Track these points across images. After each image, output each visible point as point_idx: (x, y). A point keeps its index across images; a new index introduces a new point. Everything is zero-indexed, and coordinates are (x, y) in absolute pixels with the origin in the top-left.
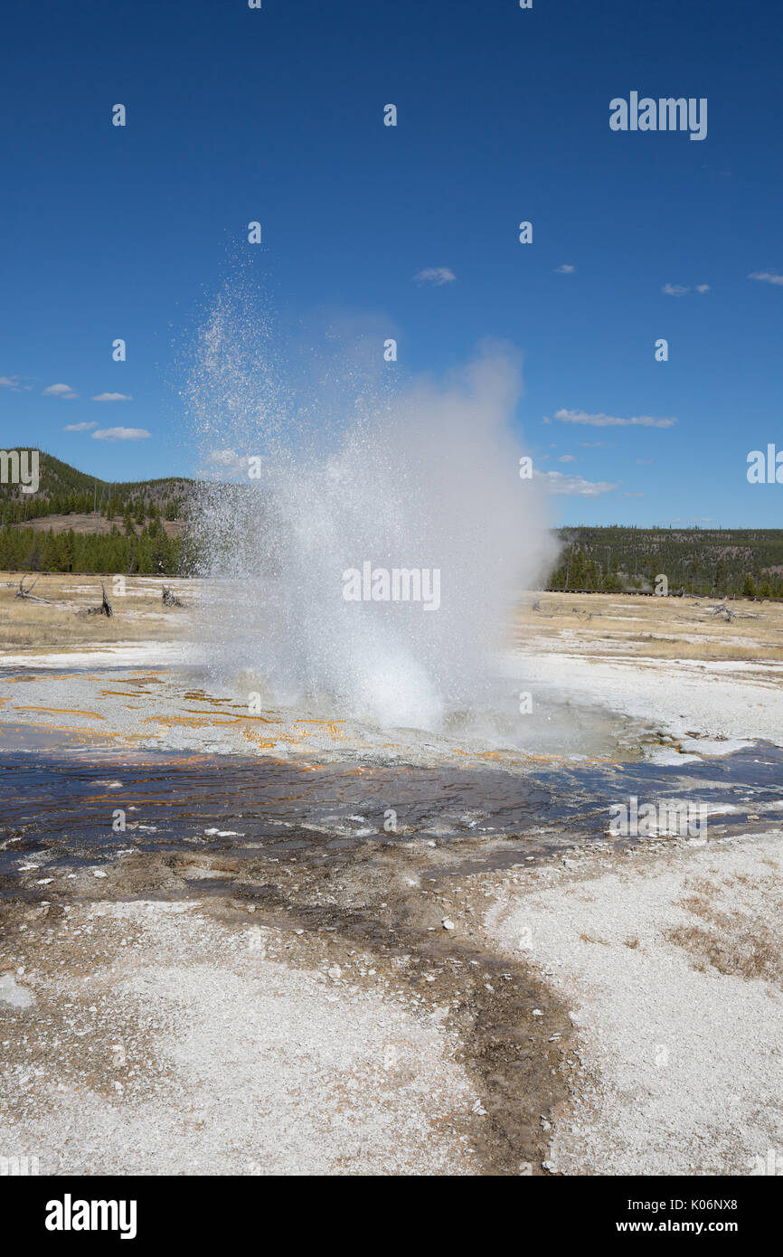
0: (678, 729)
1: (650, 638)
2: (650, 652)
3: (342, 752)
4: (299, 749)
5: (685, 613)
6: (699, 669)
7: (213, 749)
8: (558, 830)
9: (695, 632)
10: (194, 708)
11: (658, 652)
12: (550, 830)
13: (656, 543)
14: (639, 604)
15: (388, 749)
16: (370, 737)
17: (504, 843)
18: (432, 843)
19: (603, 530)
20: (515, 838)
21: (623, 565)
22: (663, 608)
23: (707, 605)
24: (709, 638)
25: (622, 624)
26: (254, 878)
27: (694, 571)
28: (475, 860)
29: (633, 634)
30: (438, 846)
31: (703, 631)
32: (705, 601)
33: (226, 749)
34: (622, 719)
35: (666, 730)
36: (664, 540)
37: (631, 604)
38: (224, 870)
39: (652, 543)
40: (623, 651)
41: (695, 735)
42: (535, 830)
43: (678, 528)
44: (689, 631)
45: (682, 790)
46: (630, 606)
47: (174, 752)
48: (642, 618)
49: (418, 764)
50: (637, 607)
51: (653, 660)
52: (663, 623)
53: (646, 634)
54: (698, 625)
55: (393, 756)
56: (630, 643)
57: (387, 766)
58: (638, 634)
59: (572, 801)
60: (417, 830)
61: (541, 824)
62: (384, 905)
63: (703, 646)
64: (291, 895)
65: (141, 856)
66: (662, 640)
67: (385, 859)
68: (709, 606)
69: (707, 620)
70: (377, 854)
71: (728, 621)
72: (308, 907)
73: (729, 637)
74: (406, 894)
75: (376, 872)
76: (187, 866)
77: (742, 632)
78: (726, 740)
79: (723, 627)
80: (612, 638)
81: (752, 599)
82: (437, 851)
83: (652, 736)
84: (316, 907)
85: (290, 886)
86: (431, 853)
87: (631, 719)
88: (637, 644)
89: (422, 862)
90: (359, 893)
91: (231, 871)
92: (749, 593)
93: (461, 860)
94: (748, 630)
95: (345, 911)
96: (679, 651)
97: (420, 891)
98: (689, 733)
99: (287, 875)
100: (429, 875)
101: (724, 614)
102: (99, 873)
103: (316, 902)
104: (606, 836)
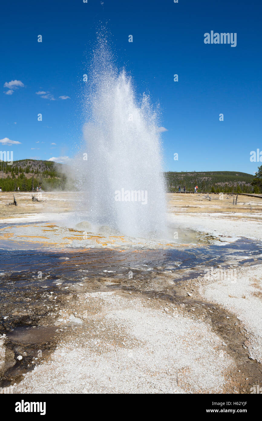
0: (216, 234)
1: (188, 207)
2: (192, 211)
3: (128, 246)
4: (114, 245)
5: (196, 198)
6: (208, 216)
7: (89, 246)
8: (204, 266)
9: (201, 204)
10: (75, 234)
11: (194, 211)
12: (202, 266)
13: (182, 176)
14: (182, 196)
15: (140, 244)
16: (133, 241)
18: (171, 271)
20: (193, 269)
22: (189, 197)
23: (202, 196)
24: (207, 206)
25: (178, 203)
26: (126, 284)
28: (186, 276)
29: (182, 205)
30: (173, 272)
31: (203, 204)
32: (201, 194)
33: (93, 247)
34: (197, 232)
35: (213, 235)
36: (185, 175)
37: (179, 196)
38: (115, 282)
39: (181, 176)
40: (182, 211)
41: (222, 236)
42: (197, 267)
43: (189, 172)
44: (199, 204)
45: (231, 253)
46: (179, 197)
47: (77, 248)
48: (184, 200)
49: (151, 249)
50: (182, 197)
51: (193, 213)
52: (190, 202)
53: (187, 205)
54: (201, 202)
55: (142, 246)
56: (183, 209)
57: (143, 249)
58: (184, 205)
59: (202, 257)
61: (199, 264)
63: (205, 208)
64: (140, 288)
65: (89, 279)
66: (192, 207)
67: (160, 277)
68: (203, 196)
69: (203, 200)
70: (157, 275)
71: (210, 200)
72: (146, 292)
73: (212, 205)
74: (172, 287)
75: (161, 281)
76: (104, 282)
77: (215, 204)
78: (231, 237)
79: (209, 202)
80: (177, 207)
81: (215, 193)
82: (173, 274)
83: (209, 237)
84: (149, 291)
85: (138, 286)
86: (172, 274)
87: (200, 232)
88: (185, 209)
89: (171, 277)
90: (159, 287)
91: (117, 282)
92: (213, 192)
93: (181, 276)
94: (216, 203)
95: (158, 292)
96: (200, 210)
97: (176, 285)
98: (219, 236)
99: (135, 283)
100: (176, 281)
101: (208, 198)
102: (81, 285)
103: (148, 290)
104: (218, 267)
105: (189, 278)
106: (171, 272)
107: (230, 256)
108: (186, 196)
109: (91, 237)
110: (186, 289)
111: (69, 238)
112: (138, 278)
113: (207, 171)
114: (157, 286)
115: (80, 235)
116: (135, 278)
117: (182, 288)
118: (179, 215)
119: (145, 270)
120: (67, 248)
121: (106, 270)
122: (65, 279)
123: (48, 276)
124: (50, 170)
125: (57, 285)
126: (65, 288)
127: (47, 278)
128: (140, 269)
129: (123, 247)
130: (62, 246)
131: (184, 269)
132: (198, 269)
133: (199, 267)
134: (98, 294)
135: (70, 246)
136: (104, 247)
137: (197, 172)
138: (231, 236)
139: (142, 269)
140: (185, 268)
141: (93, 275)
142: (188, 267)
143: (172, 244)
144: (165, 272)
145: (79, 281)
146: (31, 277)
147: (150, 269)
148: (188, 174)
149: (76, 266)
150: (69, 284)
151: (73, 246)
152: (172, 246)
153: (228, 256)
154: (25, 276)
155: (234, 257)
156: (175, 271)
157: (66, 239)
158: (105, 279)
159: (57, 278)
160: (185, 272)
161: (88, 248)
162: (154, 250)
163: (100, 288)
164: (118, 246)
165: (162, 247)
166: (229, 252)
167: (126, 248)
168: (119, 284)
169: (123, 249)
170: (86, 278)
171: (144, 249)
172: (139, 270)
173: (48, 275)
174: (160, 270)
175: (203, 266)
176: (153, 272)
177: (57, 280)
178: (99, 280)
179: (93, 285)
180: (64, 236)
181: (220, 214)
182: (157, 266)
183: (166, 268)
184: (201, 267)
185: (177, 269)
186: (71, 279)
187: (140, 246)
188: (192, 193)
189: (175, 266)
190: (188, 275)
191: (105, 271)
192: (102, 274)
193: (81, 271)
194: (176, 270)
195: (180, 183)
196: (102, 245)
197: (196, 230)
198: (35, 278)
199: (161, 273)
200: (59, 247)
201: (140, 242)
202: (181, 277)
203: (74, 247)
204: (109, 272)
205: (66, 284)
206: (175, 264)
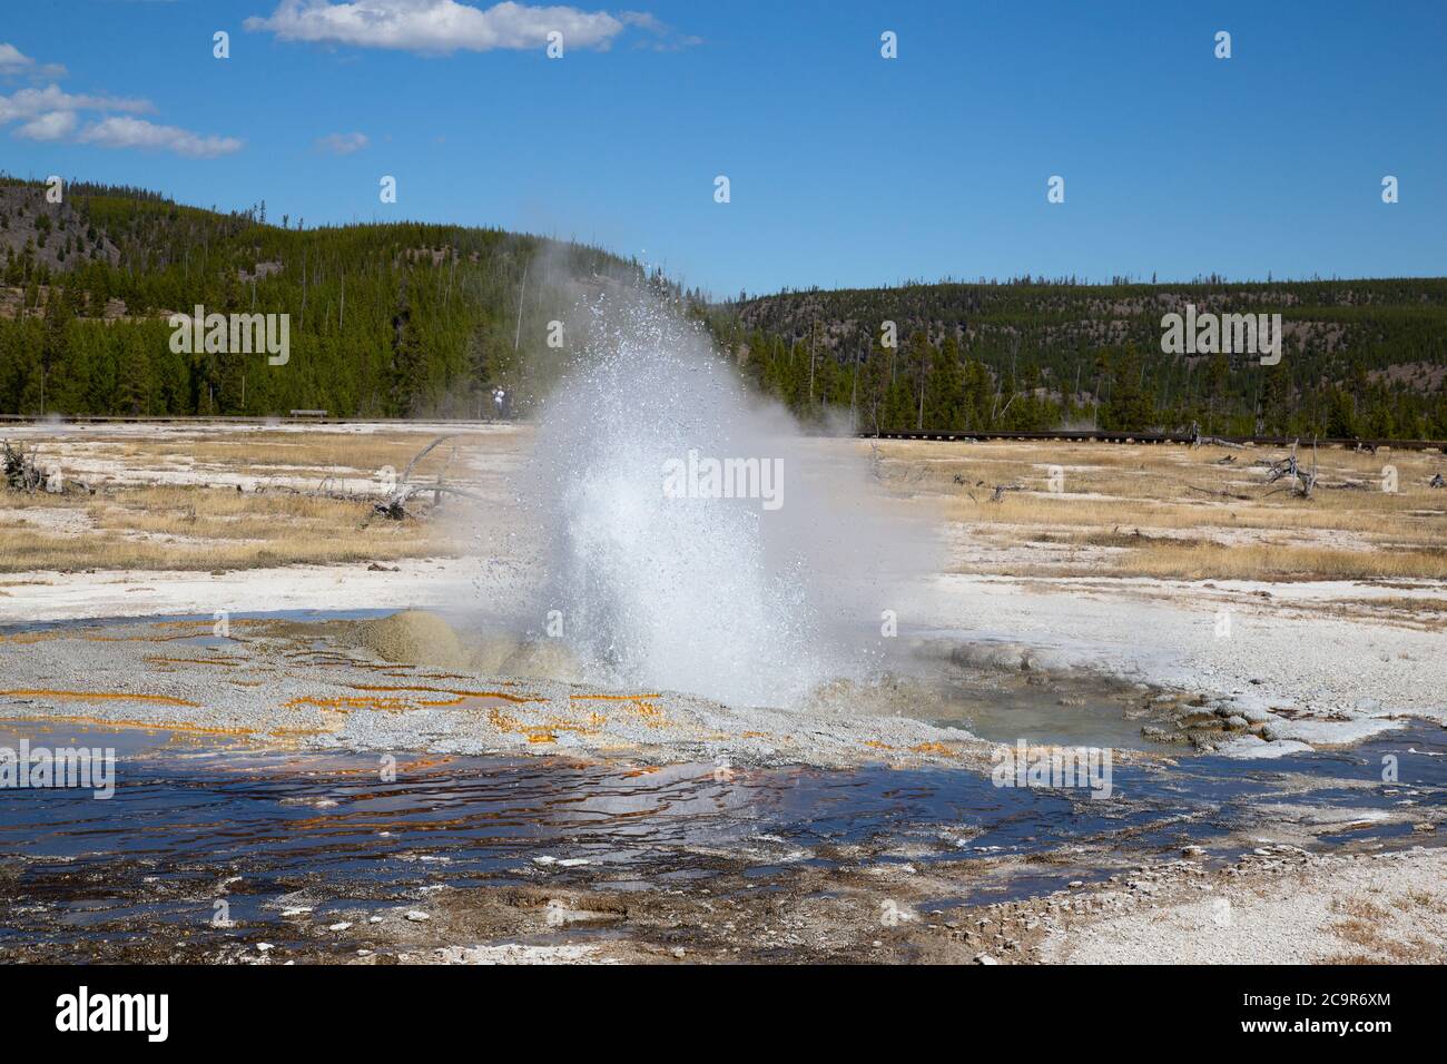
0: (1255, 704)
1: (1136, 539)
2: (1145, 567)
3: (681, 746)
4: (599, 741)
5: (1204, 481)
6: (1258, 599)
7: (446, 746)
8: (1106, 849)
9: (1233, 523)
10: (361, 681)
11: (1164, 567)
12: (1091, 848)
13: (1121, 317)
14: (1099, 462)
15: (756, 741)
16: (715, 722)
17: (1024, 867)
18: (909, 868)
19: (994, 290)
20: (1041, 860)
21: (1045, 372)
22: (1156, 471)
23: (1255, 463)
24: (1272, 534)
25: (1069, 510)
26: (656, 916)
27: (1211, 381)
28: (988, 889)
29: (1097, 529)
30: (920, 873)
31: (1249, 520)
32: (1246, 453)
33: (473, 747)
34: (1138, 691)
35: (1230, 706)
36: (1139, 310)
37: (1082, 462)
38: (599, 910)
39: (1111, 317)
40: (1085, 566)
41: (1289, 714)
42: (1066, 849)
43: (1172, 281)
44: (1219, 518)
45: (1294, 792)
46: (1080, 468)
47: (378, 754)
48: (1111, 493)
49: (818, 763)
50: (1097, 468)
51: (1157, 582)
52: (1157, 504)
53: (1127, 530)
54: (1235, 506)
55: (768, 751)
56: (1095, 551)
57: (768, 767)
58: (1109, 530)
60: (875, 852)
62: (877, 943)
63: (1256, 550)
64: (728, 935)
65: (459, 894)
66: (1164, 540)
67: (848, 889)
68: (1257, 464)
69: (1256, 494)
70: (831, 883)
71: (1302, 495)
72: (762, 950)
73: (1308, 531)
74: (905, 931)
75: (843, 904)
76: (538, 908)
77: (1336, 518)
78: (1348, 719)
79: (1293, 510)
80: (1053, 539)
81: (1351, 446)
82: (920, 879)
83: (1206, 717)
84: (777, 948)
85: (720, 925)
86: (914, 881)
87: (1156, 690)
88: (1114, 550)
89: (905, 892)
90: (832, 931)
91: (611, 910)
92: (1342, 434)
93: (964, 889)
94: (1349, 515)
95: (821, 951)
96: (1207, 563)
97: (925, 926)
98: (1275, 710)
99: (708, 911)
100: (927, 908)
101: (1293, 479)
102: (415, 914)
103: (771, 944)
104: (1187, 855)
105: (999, 898)
106: (913, 870)
107: (1280, 807)
108: (1130, 463)
109: (457, 697)
110: (975, 942)
111: (325, 703)
112: (726, 891)
113: (1308, 277)
114: (820, 925)
115: (391, 684)
116: (705, 891)
117: (955, 935)
118: (1053, 587)
119: (765, 857)
120: (318, 751)
121: (548, 854)
122: (329, 891)
123: (233, 880)
124: (123, 259)
125: (288, 918)
126: (333, 927)
127: (227, 887)
128: (738, 852)
129: (651, 753)
130: (287, 744)
131: (988, 860)
132: (1064, 859)
133: (1076, 853)
134: (510, 952)
135: (330, 742)
136: (541, 748)
137: (1230, 281)
138: (1349, 712)
139: (752, 854)
140: (992, 855)
141: (480, 877)
142: (1012, 852)
143: (949, 747)
144: (877, 871)
145: (408, 902)
146: (137, 885)
147: (796, 855)
148: (1163, 297)
149: (383, 839)
150: (351, 913)
151: (352, 744)
152: (944, 754)
153: (1267, 808)
154: (105, 880)
155: (1299, 811)
156: (933, 867)
157: (306, 709)
158: (545, 892)
159: (285, 889)
160: (991, 872)
161: (439, 756)
162: (836, 770)
163: (515, 933)
164: (618, 745)
165: (887, 756)
166: (1283, 789)
167: (665, 756)
168: (621, 916)
169: (652, 764)
170: (440, 887)
171: (774, 763)
172: (731, 856)
173: (232, 874)
174: (851, 861)
175: (1099, 848)
176: (811, 869)
177: (283, 898)
178: (513, 900)
179: (479, 920)
180: (293, 689)
181: (1346, 589)
182: (836, 844)
183: (884, 854)
184: (1087, 852)
185: (948, 858)
186: (361, 893)
187: (752, 751)
188: (1177, 441)
189: (943, 844)
190: (1005, 884)
191: (547, 860)
192: (528, 870)
193: (409, 857)
194: (941, 863)
195: (1100, 365)
196: (525, 738)
197: (1134, 678)
198: (161, 889)
199: (853, 875)
200: (267, 749)
201: (753, 730)
202: (963, 891)
203: (359, 749)
204: (567, 863)
205: (336, 911)
206: (943, 835)
